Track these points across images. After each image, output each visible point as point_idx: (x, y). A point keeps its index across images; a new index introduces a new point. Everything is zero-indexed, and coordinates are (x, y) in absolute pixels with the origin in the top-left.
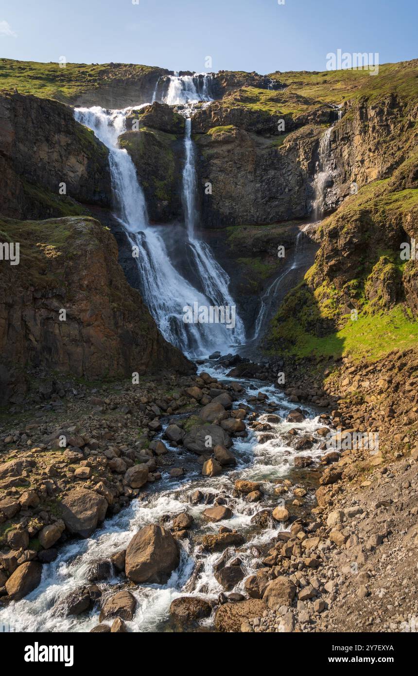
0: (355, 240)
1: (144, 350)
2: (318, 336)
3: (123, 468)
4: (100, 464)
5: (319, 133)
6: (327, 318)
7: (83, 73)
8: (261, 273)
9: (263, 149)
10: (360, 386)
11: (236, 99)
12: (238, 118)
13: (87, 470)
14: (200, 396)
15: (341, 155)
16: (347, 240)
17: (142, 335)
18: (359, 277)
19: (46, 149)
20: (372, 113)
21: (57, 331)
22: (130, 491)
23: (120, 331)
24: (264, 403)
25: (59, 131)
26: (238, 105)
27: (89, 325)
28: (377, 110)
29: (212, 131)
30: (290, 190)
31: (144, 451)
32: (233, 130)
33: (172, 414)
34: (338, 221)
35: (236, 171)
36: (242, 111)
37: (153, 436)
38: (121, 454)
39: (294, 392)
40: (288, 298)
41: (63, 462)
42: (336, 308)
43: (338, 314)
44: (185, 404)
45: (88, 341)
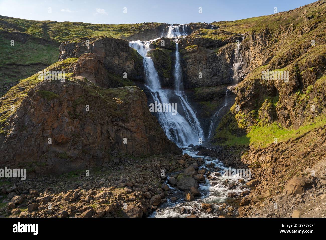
0: (253, 93)
1: (159, 143)
2: (238, 136)
3: (150, 196)
4: (140, 194)
5: (235, 46)
6: (241, 128)
7: (133, 27)
8: (210, 108)
9: (210, 54)
10: (258, 159)
11: (197, 34)
12: (198, 42)
13: (134, 197)
14: (184, 164)
15: (245, 55)
16: (249, 92)
17: (158, 137)
18: (255, 109)
19: (118, 59)
20: (258, 37)
21: (121, 135)
22: (153, 207)
23: (148, 135)
24: (213, 167)
25: (123, 51)
26: (198, 37)
27: (135, 132)
28: (260, 35)
29: (187, 48)
30: (222, 72)
31: (159, 189)
32: (196, 47)
33: (171, 172)
34: (244, 84)
35: (198, 64)
36: (200, 39)
37: (163, 182)
38: (149, 190)
39: (227, 162)
40: (223, 119)
41: (124, 193)
42: (245, 123)
43: (247, 126)
44: (177, 168)
45: (135, 140)
